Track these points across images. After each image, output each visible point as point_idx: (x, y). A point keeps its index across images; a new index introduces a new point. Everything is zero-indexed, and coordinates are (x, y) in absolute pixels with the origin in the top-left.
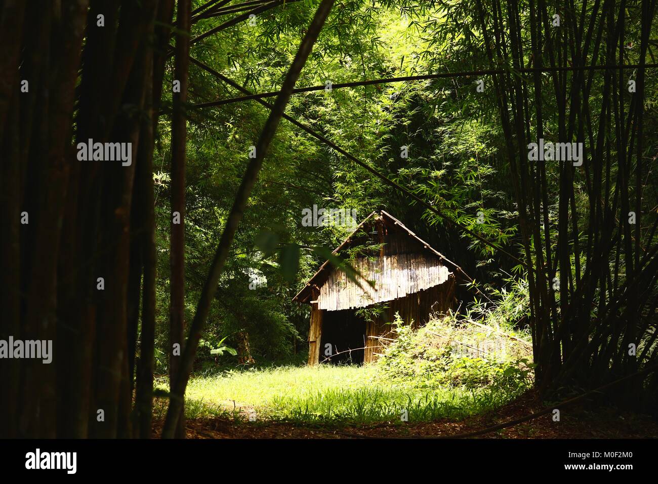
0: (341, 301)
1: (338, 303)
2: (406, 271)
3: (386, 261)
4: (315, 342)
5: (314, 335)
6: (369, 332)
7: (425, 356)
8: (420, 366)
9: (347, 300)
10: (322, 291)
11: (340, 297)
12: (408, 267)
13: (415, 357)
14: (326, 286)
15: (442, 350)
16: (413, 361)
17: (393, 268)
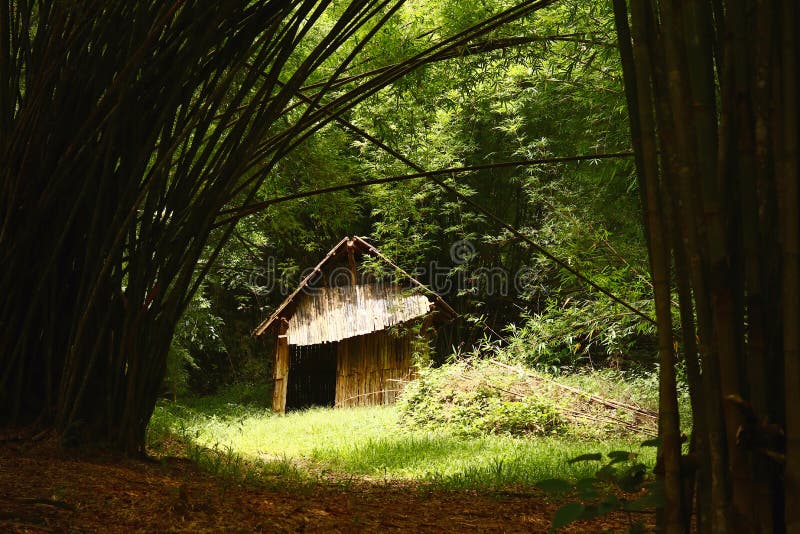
0: (312, 334)
1: (309, 337)
2: (381, 301)
3: (359, 291)
4: (282, 379)
5: (281, 371)
6: (341, 367)
7: (455, 400)
8: (449, 411)
9: (317, 333)
10: (291, 324)
11: (311, 331)
12: (384, 296)
13: (443, 401)
14: (295, 318)
15: (474, 394)
16: (442, 405)
17: (367, 298)
